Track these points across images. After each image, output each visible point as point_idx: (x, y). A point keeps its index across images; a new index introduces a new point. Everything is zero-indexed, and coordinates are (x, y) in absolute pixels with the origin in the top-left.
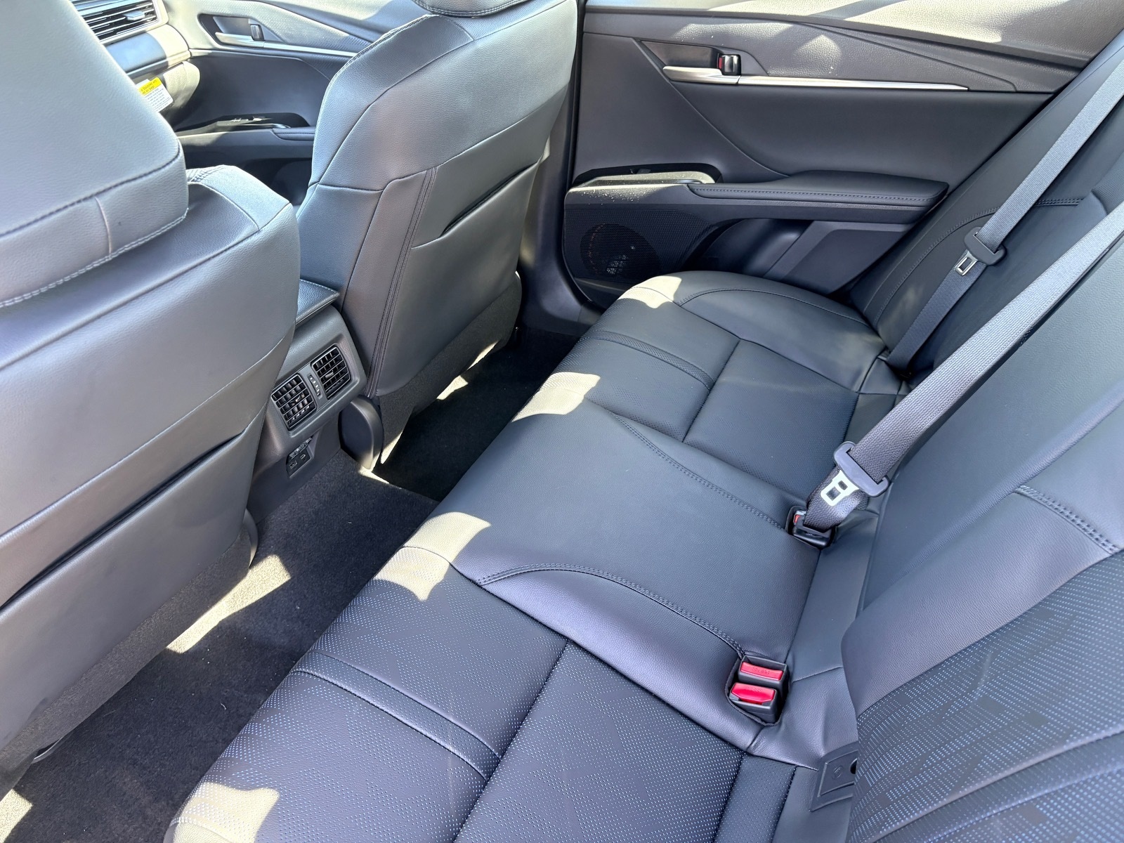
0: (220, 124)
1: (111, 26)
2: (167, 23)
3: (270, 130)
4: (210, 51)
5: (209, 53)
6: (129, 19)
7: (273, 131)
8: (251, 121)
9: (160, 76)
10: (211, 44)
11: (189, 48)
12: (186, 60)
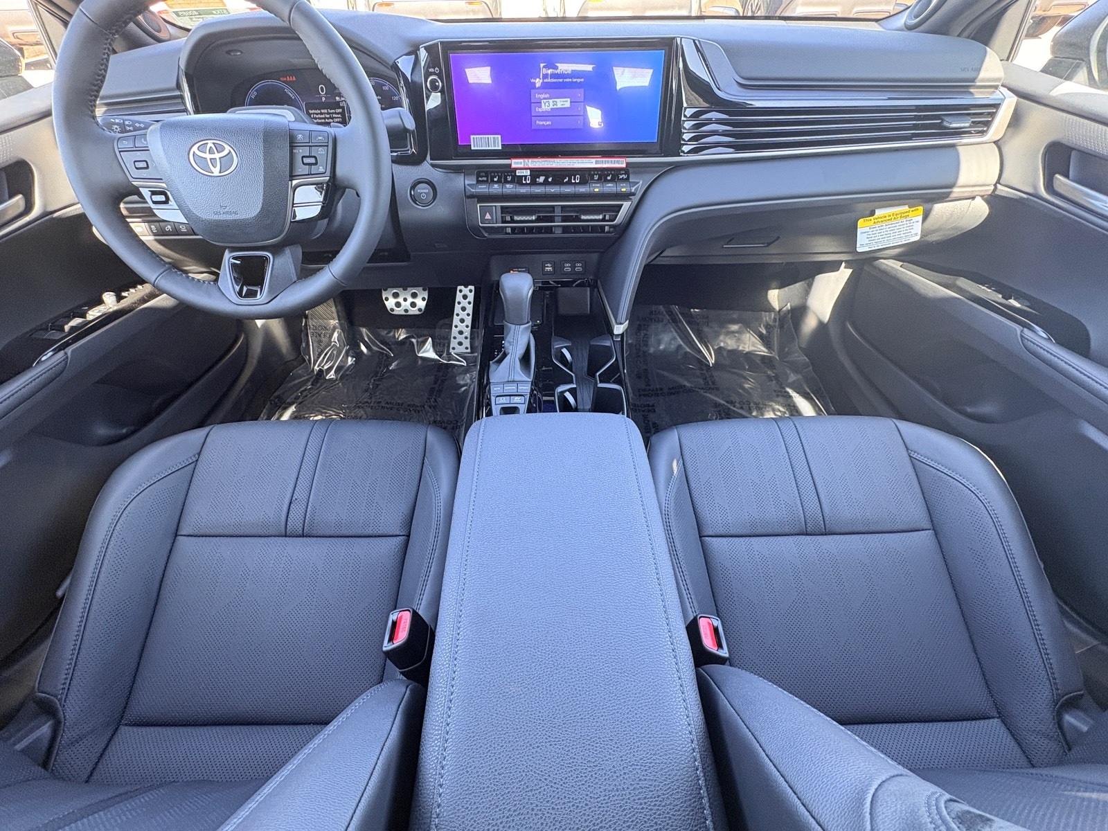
0: (963, 282)
1: (915, 127)
2: (994, 142)
3: (1018, 328)
4: (1025, 196)
5: (1022, 198)
6: (945, 124)
7: (1022, 331)
8: (1004, 301)
9: (928, 206)
10: (1035, 187)
11: (998, 182)
12: (982, 196)
